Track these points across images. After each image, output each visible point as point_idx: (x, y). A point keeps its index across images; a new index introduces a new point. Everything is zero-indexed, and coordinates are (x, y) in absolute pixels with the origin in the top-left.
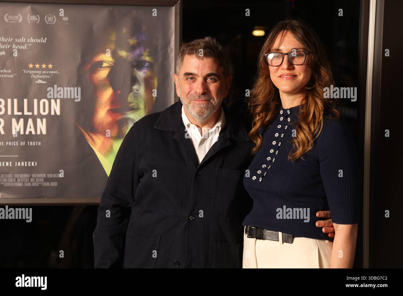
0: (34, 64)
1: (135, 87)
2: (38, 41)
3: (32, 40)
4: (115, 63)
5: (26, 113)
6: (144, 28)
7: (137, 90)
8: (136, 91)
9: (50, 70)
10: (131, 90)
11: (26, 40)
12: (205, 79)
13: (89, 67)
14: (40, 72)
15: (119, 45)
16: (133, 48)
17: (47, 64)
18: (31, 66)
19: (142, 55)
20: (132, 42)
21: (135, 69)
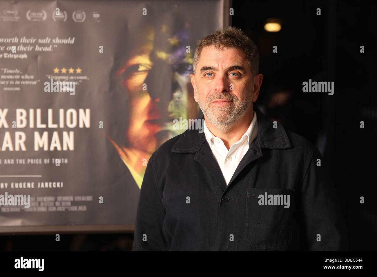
0: (60, 68)
1: (177, 94)
2: (65, 41)
3: (58, 41)
4: (153, 67)
5: (51, 125)
6: (187, 25)
7: (179, 98)
8: (177, 99)
9: (79, 75)
10: (172, 98)
11: (51, 41)
12: (226, 74)
13: (123, 71)
14: (66, 78)
15: (158, 45)
16: (173, 49)
17: (75, 68)
18: (56, 71)
19: (183, 57)
20: (173, 41)
21: (177, 74)
